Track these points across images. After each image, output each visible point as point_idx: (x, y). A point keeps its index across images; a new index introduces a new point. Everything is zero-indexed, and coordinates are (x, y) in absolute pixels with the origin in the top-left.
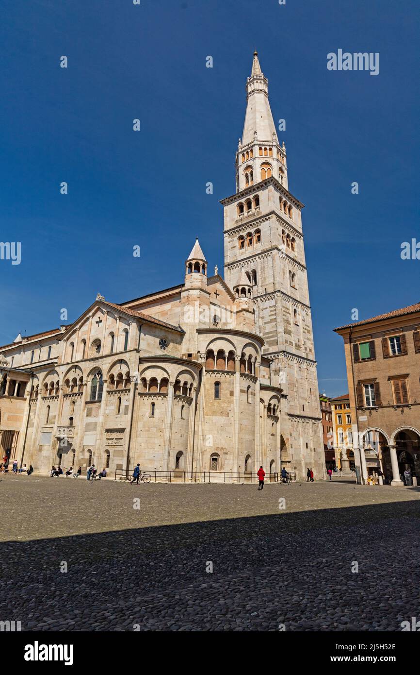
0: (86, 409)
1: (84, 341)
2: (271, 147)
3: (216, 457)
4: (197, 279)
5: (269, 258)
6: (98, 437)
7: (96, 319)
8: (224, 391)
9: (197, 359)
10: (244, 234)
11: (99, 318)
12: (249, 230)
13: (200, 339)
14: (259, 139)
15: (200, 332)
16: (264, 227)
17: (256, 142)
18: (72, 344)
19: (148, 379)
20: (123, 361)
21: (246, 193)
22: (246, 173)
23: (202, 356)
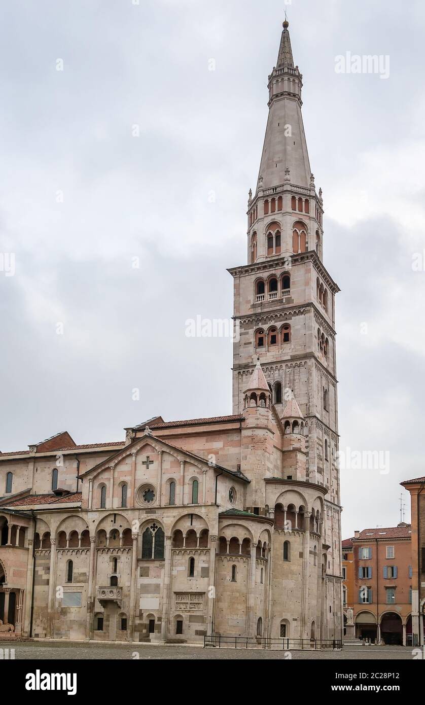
0: (139, 568)
1: (124, 485)
2: (308, 198)
3: (284, 624)
4: (263, 416)
5: (302, 369)
6: (165, 600)
7: (142, 457)
8: (294, 553)
9: (266, 515)
10: (266, 327)
11: (148, 457)
12: (272, 323)
13: (268, 491)
14: (292, 182)
15: (269, 481)
16: (297, 323)
17: (289, 188)
18: (103, 487)
19: (228, 539)
20: (194, 517)
21: (271, 266)
22: (270, 232)
23: (270, 511)
